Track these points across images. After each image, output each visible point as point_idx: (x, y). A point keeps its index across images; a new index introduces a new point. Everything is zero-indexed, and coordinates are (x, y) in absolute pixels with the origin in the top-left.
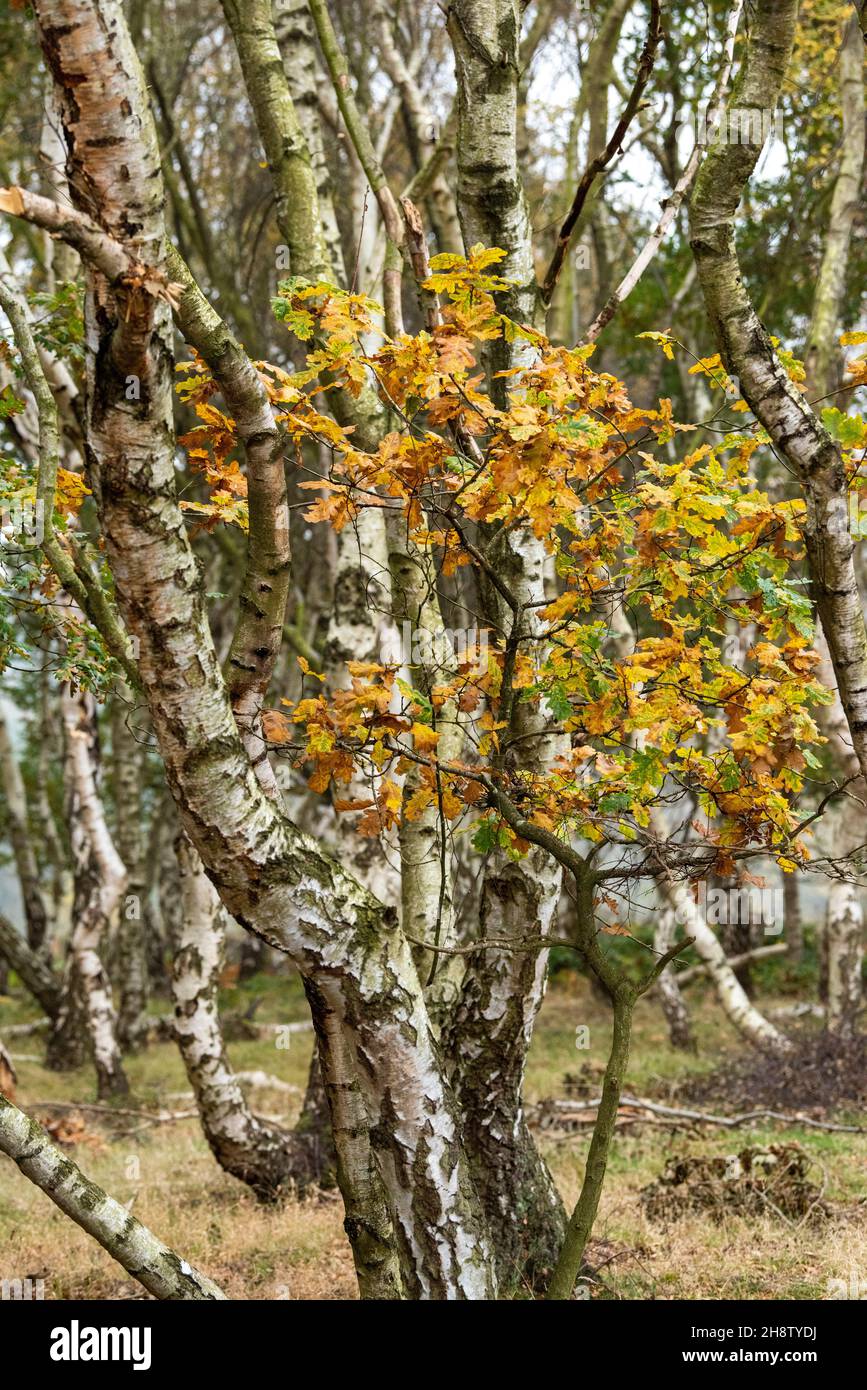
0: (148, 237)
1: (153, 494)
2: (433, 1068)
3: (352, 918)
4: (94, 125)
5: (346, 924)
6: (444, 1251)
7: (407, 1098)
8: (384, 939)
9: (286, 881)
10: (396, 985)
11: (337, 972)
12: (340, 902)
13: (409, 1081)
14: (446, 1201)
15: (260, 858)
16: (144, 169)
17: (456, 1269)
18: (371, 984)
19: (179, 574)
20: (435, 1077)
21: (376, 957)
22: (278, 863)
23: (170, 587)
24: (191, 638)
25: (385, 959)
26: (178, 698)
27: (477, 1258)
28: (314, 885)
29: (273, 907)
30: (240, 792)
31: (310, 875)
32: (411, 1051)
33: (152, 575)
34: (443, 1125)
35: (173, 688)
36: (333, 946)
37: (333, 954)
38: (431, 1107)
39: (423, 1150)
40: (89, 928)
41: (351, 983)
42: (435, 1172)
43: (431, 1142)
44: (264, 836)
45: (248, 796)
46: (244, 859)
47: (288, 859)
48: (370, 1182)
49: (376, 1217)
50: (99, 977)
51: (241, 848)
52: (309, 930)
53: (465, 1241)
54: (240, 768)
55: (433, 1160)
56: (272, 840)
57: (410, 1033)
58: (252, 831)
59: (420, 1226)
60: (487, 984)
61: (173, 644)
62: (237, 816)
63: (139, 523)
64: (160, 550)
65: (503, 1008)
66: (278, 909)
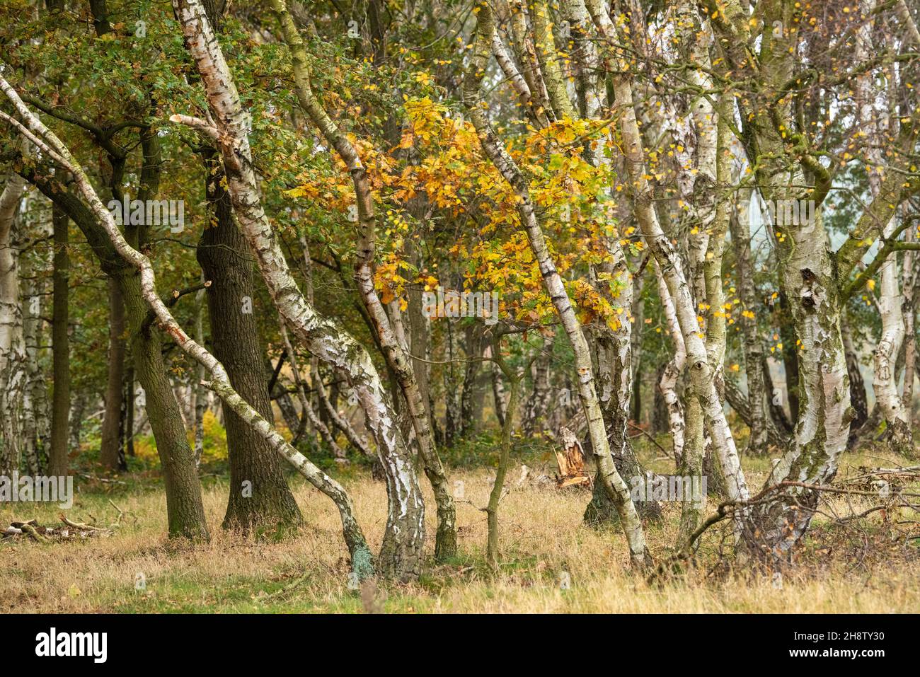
0: (235, 123)
1: (249, 207)
2: (382, 401)
3: (346, 349)
4: (212, 89)
5: (343, 351)
6: (392, 466)
7: (373, 412)
8: (358, 356)
9: (318, 336)
10: (363, 372)
11: (342, 368)
12: (341, 343)
13: (372, 406)
14: (391, 448)
15: (307, 329)
16: (231, 102)
17: (397, 473)
18: (354, 372)
19: (263, 233)
20: (383, 405)
21: (355, 363)
22: (314, 330)
23: (261, 237)
24: (271, 254)
25: (358, 363)
26: (270, 274)
27: (405, 468)
28: (331, 338)
29: (316, 345)
30: (297, 306)
31: (329, 334)
32: (372, 396)
33: (254, 233)
34: (387, 422)
35: (267, 271)
36: (339, 359)
37: (340, 362)
38: (382, 415)
39: (380, 431)
40: (669, 376)
41: (347, 372)
42: (386, 439)
43: (382, 428)
44: (308, 321)
45: (300, 307)
46: (301, 329)
47: (319, 329)
48: (431, 453)
49: (435, 467)
50: (676, 404)
51: (300, 326)
52: (330, 354)
53: (400, 463)
54: (296, 298)
55: (384, 434)
56: (311, 323)
57: (371, 390)
58: (303, 319)
59: (384, 457)
60: (602, 386)
61: (265, 256)
62: (297, 315)
63: (246, 216)
64: (255, 225)
65: (609, 396)
66: (318, 346)
